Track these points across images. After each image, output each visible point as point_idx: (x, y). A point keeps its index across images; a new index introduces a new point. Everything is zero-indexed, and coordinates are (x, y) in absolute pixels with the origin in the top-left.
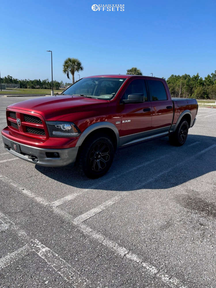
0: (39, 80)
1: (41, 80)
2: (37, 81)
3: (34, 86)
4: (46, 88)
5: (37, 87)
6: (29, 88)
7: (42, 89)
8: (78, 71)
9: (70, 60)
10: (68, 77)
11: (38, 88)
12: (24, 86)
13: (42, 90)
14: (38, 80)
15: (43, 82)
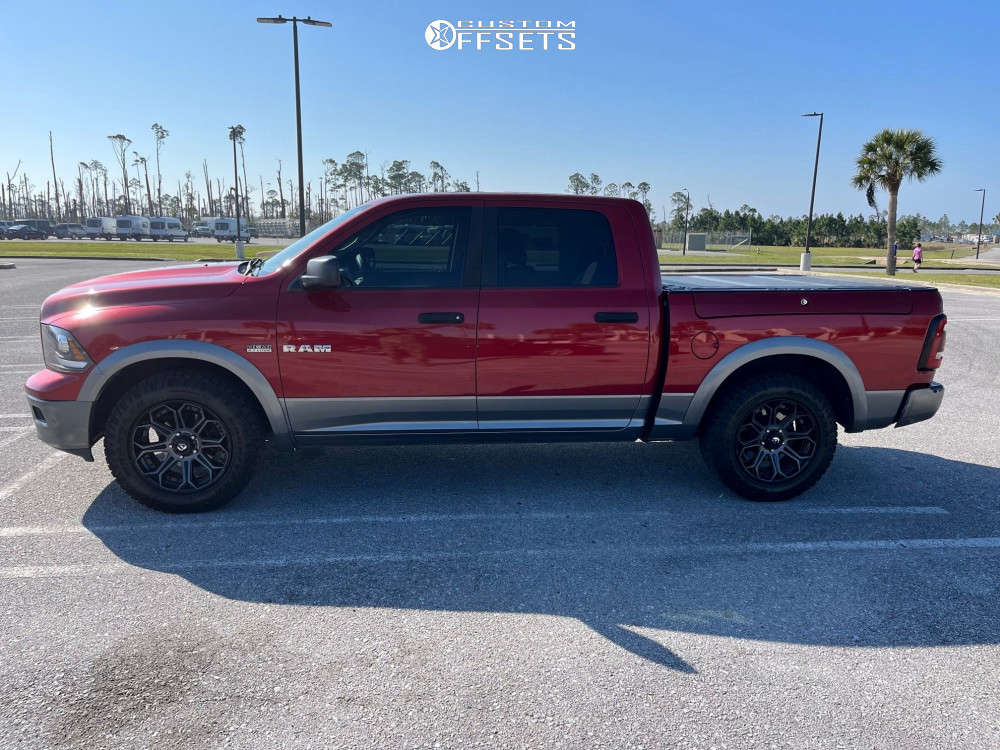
0: (840, 216)
1: (846, 217)
2: (831, 220)
3: (816, 238)
4: (858, 244)
5: (826, 241)
6: (797, 244)
7: (842, 246)
8: (919, 176)
9: (888, 138)
10: (871, 201)
11: (827, 245)
12: (780, 236)
13: (843, 249)
14: (835, 217)
15: (850, 221)
